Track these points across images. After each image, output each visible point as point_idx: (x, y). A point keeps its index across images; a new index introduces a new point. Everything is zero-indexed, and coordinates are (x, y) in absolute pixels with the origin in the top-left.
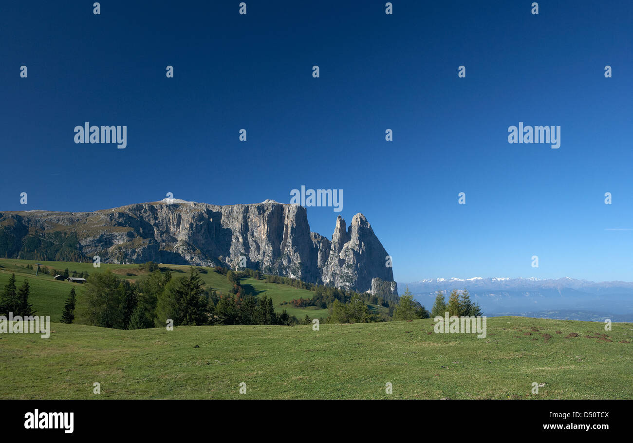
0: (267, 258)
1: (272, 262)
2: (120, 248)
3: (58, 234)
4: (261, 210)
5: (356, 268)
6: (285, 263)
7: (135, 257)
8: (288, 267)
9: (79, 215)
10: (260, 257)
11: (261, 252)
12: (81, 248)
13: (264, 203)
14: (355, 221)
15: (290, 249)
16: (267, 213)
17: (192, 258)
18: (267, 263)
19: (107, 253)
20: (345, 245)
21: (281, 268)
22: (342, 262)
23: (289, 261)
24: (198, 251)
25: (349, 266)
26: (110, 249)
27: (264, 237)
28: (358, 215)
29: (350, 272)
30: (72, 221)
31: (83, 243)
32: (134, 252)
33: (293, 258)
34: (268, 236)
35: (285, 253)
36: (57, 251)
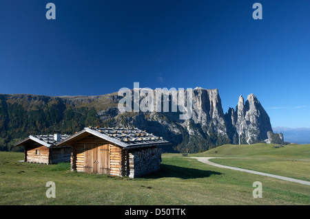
0: (203, 121)
1: (207, 123)
2: (122, 116)
3: (83, 108)
4: (196, 93)
5: (258, 126)
6: (215, 124)
7: (132, 122)
8: (217, 126)
9: (93, 97)
10: (199, 120)
11: (199, 117)
12: (99, 117)
13: (196, 88)
14: (250, 98)
15: (217, 115)
16: (200, 95)
17: (162, 122)
18: (204, 124)
19: (114, 120)
20: (247, 113)
21: (213, 126)
22: (248, 122)
23: (217, 122)
24: (165, 118)
25: (254, 125)
26: (116, 118)
27: (200, 108)
28: (251, 95)
29: (255, 128)
30: (90, 101)
31: (100, 114)
32: (131, 119)
33: (219, 121)
34: (202, 108)
35: (213, 117)
36: (85, 119)
